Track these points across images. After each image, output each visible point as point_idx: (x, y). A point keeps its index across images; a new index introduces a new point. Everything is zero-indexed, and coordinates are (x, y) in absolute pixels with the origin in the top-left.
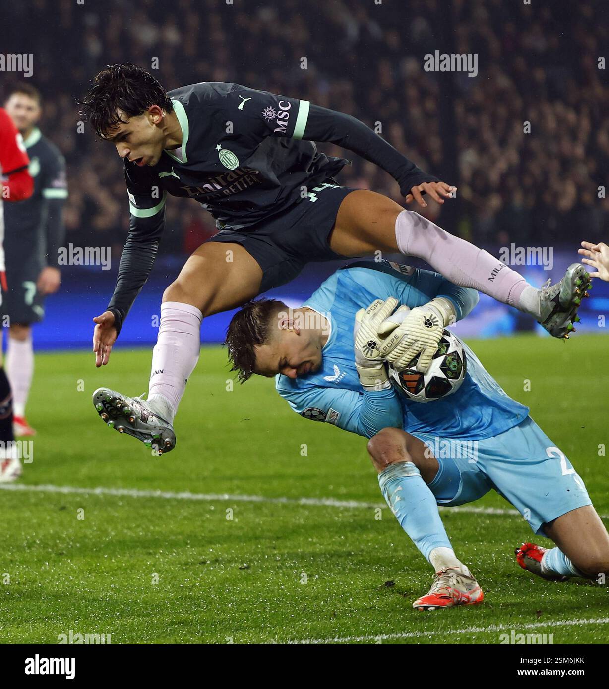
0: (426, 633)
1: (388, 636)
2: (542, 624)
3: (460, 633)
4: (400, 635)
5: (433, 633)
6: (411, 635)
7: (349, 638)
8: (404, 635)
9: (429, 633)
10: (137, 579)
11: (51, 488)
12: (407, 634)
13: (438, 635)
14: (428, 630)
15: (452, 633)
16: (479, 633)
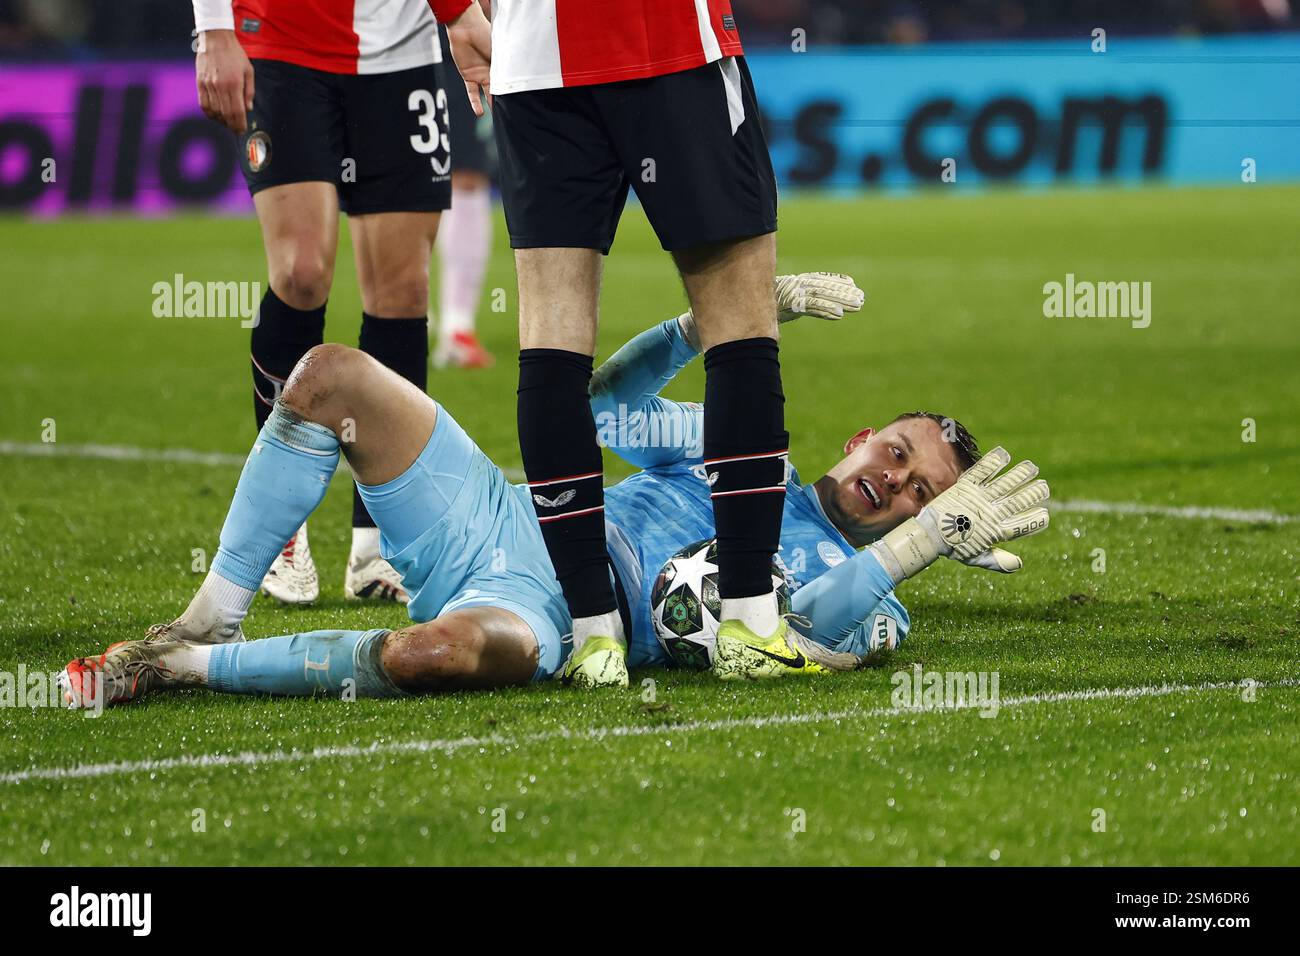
0: (831, 715)
1: (765, 720)
2: (1032, 698)
3: (891, 715)
4: (785, 718)
5: (844, 715)
6: (805, 718)
7: (697, 724)
8: (793, 718)
9: (837, 715)
10: (331, 619)
11: (185, 456)
12: (799, 718)
13: (852, 718)
14: (835, 709)
15: (876, 714)
16: (923, 715)
